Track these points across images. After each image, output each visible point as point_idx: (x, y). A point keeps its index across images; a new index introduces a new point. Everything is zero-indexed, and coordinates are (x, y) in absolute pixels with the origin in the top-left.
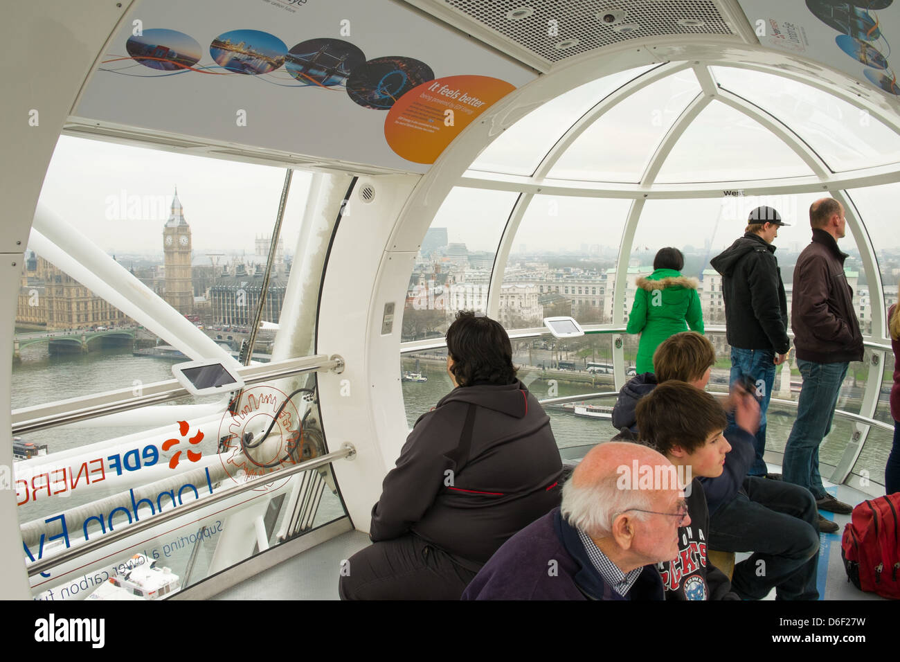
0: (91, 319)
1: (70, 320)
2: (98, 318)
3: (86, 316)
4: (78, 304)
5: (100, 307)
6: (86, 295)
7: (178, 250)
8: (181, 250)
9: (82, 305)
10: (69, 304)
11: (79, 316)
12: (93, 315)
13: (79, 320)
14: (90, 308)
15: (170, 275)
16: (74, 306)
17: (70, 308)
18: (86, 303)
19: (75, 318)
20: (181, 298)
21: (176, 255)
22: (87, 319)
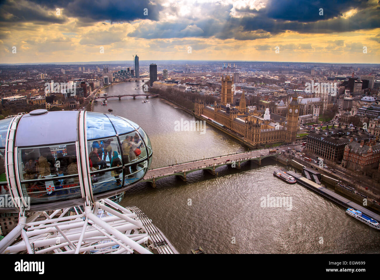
0: (259, 140)
1: (253, 140)
2: (262, 140)
3: (258, 139)
4: (256, 135)
5: (263, 136)
6: (259, 132)
7: (294, 115)
8: (295, 115)
9: (257, 135)
10: (253, 135)
11: (256, 140)
12: (260, 139)
13: (255, 141)
14: (260, 137)
15: (289, 124)
16: (255, 136)
17: (253, 136)
18: (258, 135)
19: (254, 140)
20: (293, 134)
21: (293, 117)
22: (258, 141)
